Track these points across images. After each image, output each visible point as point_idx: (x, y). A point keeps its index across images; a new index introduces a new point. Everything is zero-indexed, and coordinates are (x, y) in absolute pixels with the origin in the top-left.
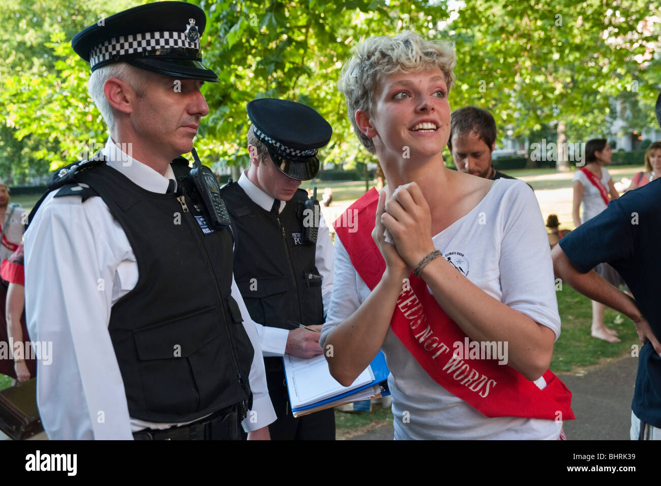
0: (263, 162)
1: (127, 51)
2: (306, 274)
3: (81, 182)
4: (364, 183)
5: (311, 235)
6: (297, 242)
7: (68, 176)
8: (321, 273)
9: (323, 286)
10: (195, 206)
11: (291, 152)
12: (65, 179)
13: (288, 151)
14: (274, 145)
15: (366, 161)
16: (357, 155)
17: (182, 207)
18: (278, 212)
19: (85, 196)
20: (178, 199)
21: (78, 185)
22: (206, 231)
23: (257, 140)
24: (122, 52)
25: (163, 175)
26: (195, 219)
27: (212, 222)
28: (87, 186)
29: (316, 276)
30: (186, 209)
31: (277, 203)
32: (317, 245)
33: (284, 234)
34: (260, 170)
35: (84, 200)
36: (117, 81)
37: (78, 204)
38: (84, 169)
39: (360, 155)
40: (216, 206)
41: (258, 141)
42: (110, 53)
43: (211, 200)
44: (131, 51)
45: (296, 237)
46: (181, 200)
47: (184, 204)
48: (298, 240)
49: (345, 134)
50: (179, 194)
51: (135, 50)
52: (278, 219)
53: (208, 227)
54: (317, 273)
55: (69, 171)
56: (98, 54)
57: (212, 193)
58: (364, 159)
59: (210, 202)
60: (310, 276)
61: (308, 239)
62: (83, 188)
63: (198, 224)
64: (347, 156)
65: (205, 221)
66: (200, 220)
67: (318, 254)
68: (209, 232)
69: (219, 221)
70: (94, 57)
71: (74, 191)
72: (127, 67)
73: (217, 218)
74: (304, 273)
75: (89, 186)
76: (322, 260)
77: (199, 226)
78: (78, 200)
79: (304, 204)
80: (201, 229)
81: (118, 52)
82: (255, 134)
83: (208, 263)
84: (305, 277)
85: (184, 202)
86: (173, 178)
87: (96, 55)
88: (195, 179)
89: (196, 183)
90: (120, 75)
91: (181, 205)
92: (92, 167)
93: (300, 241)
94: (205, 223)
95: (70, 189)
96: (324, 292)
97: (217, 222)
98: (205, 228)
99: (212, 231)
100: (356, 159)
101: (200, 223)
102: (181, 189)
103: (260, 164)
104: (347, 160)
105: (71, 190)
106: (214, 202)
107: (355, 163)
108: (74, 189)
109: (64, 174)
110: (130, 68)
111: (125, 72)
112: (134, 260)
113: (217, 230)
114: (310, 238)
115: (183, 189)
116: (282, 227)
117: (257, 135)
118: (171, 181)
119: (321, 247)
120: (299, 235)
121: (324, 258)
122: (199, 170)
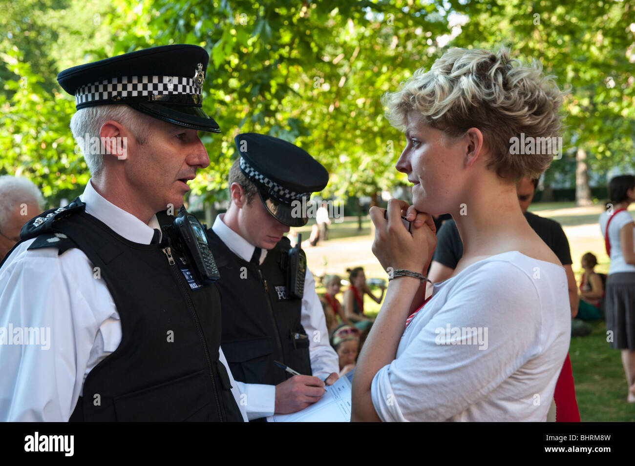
0: (249, 203)
1: (130, 93)
2: (292, 333)
3: (59, 232)
4: (355, 218)
5: (297, 288)
6: (281, 297)
7: (45, 226)
8: (308, 331)
9: (311, 348)
10: (181, 259)
11: (285, 194)
12: (42, 228)
13: (282, 193)
14: (266, 185)
15: (359, 195)
16: (348, 188)
17: (168, 260)
18: (259, 262)
19: (62, 248)
20: (164, 251)
21: (54, 236)
22: (193, 286)
23: (244, 178)
24: (125, 94)
25: (147, 225)
26: (182, 272)
27: (200, 277)
28: (64, 236)
29: (303, 336)
30: (172, 262)
31: (257, 252)
32: (303, 300)
33: (266, 288)
34: (243, 213)
35: (60, 253)
36: (116, 124)
37: (55, 257)
38: (62, 217)
39: (351, 189)
40: (204, 258)
41: (246, 180)
42: (110, 94)
43: (199, 252)
44: (135, 94)
45: (280, 292)
46: (167, 252)
47: (170, 256)
48: (282, 294)
49: (335, 165)
50: (164, 245)
51: (140, 93)
52: (260, 271)
53: (195, 282)
54: (304, 333)
55: (46, 219)
56: (93, 91)
57: (200, 244)
58: (356, 193)
59: (198, 254)
60: (297, 336)
61: (294, 292)
62: (60, 238)
63: (185, 278)
64: (337, 189)
65: (191, 275)
66: (187, 274)
67: (304, 311)
68: (196, 287)
69: (208, 274)
70: (81, 94)
71: (51, 243)
72: (129, 110)
73: (205, 271)
74: (290, 333)
75: (67, 236)
76: (308, 317)
77: (186, 280)
78: (55, 252)
79: (288, 253)
80: (188, 284)
81: (120, 93)
82: (243, 171)
83: (197, 321)
84: (291, 337)
85: (170, 253)
86: (158, 228)
87: (84, 93)
88: (181, 229)
89: (182, 233)
90: (120, 118)
91: (167, 257)
92: (70, 215)
93: (284, 295)
94: (191, 277)
95: (46, 240)
96: (312, 355)
97: (205, 276)
98: (192, 283)
99: (200, 286)
100: (347, 192)
101: (187, 277)
102: (167, 239)
103: (245, 205)
104: (337, 194)
105: (47, 242)
106: (202, 253)
107: (345, 197)
108: (51, 240)
109: (40, 223)
110: (132, 112)
111: (126, 116)
112: (118, 318)
113: (204, 285)
114: (296, 292)
115: (169, 239)
116: (264, 280)
117: (246, 173)
118: (156, 231)
119: (306, 302)
120: (283, 288)
121: (311, 315)
122: (186, 218)
